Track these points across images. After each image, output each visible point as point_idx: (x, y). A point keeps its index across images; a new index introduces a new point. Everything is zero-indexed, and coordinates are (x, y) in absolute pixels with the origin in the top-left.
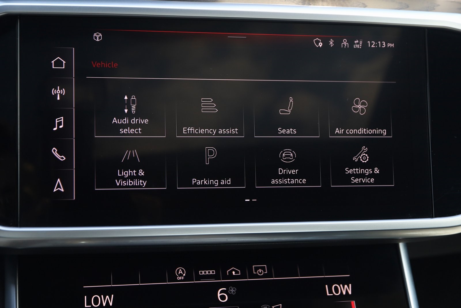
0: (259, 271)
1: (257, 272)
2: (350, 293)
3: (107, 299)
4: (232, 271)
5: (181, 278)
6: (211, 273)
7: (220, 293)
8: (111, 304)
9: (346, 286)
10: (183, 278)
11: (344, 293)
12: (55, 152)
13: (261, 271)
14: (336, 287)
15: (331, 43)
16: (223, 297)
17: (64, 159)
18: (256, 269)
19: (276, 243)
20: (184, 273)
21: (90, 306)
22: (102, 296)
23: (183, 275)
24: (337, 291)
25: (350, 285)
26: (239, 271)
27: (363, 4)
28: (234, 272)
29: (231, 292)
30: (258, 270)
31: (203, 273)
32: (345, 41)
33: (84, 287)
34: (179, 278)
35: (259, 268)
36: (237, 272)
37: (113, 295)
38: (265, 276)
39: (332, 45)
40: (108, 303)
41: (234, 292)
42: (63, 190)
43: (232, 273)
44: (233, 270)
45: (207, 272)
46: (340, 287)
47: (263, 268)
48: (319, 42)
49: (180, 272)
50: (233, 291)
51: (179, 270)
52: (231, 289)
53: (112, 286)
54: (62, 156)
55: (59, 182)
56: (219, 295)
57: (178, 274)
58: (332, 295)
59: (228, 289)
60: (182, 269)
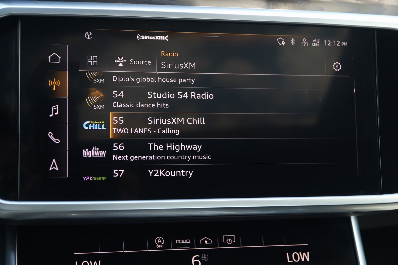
0: (228, 241)
1: (226, 241)
2: (308, 260)
3: (95, 264)
4: (205, 241)
5: (160, 246)
6: (186, 242)
9: (304, 254)
10: (161, 246)
11: (303, 260)
12: (51, 135)
13: (230, 240)
14: (296, 255)
15: (293, 42)
17: (58, 141)
18: (226, 238)
19: (244, 216)
20: (162, 242)
22: (91, 262)
23: (162, 243)
24: (296, 258)
25: (308, 253)
26: (210, 240)
27: (321, 8)
28: (206, 242)
29: (203, 258)
30: (228, 240)
31: (179, 242)
32: (305, 40)
33: (75, 254)
34: (158, 246)
35: (228, 238)
36: (209, 241)
37: (100, 261)
38: (233, 245)
39: (293, 43)
41: (206, 259)
42: (57, 169)
43: (205, 242)
44: (206, 239)
45: (183, 241)
46: (299, 255)
47: (232, 238)
48: (282, 41)
49: (159, 241)
51: (158, 239)
53: (100, 253)
54: (57, 139)
55: (54, 162)
57: (157, 243)
58: (292, 261)
59: (201, 256)
60: (161, 239)
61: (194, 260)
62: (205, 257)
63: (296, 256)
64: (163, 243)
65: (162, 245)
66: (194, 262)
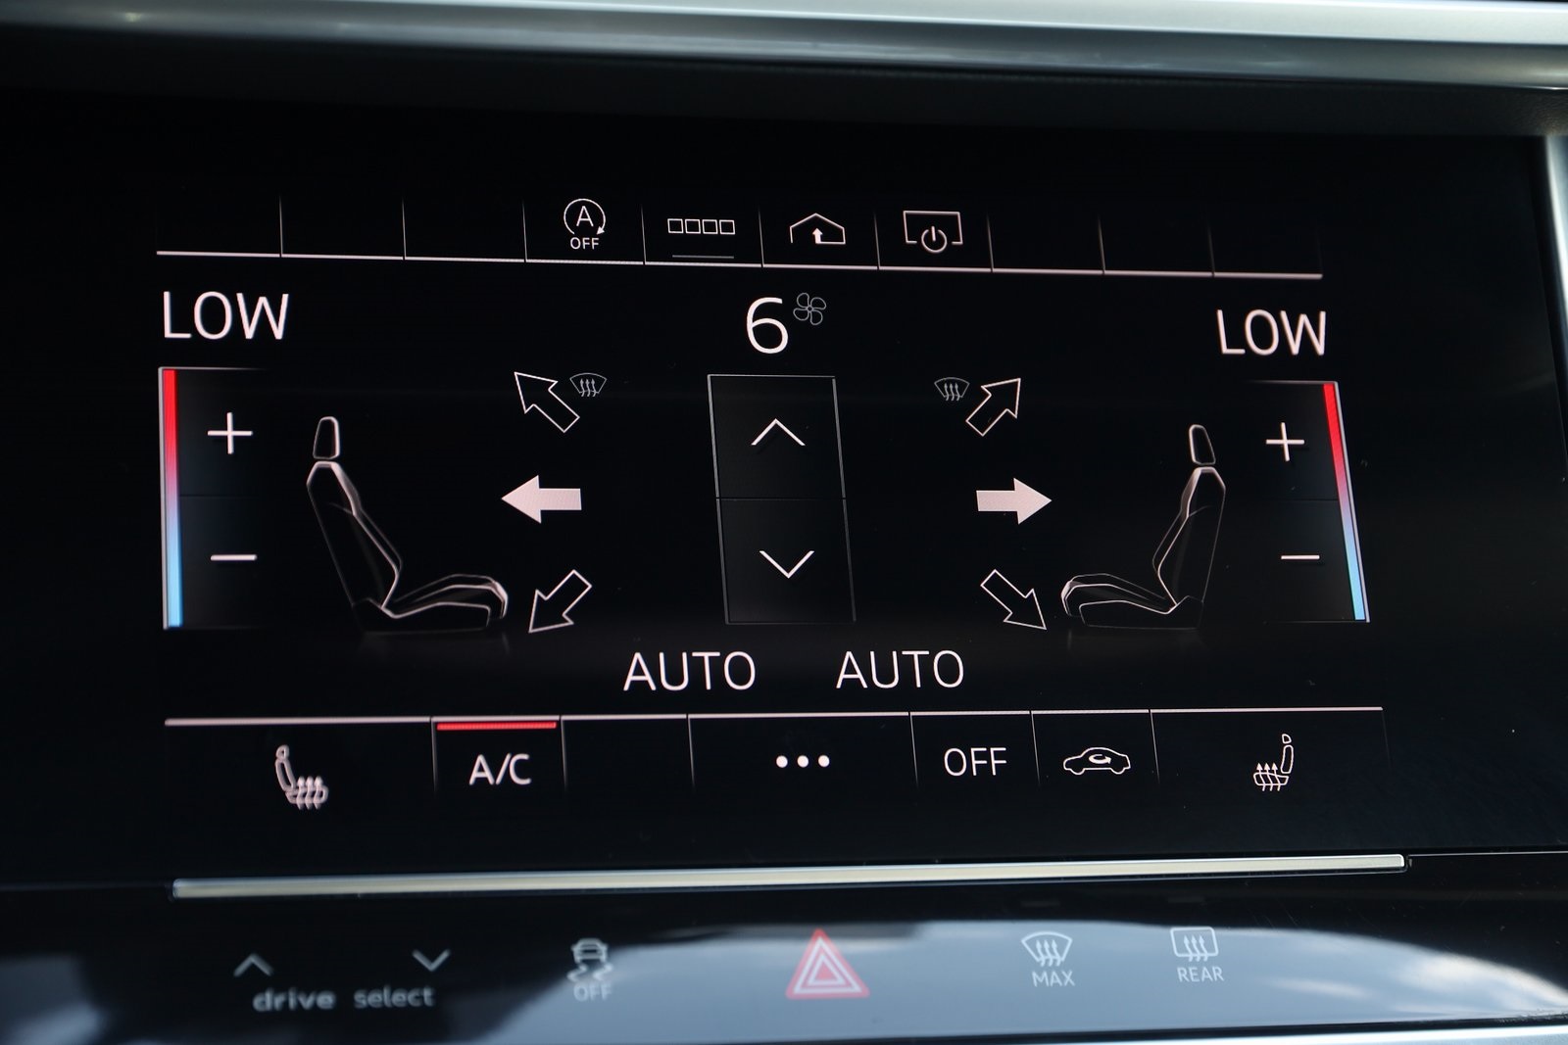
0: (929, 237)
1: (918, 239)
2: (1320, 348)
3: (263, 310)
4: (812, 230)
5: (585, 243)
6: (719, 231)
7: (754, 320)
8: (279, 333)
9: (1304, 320)
10: (594, 244)
11: (1295, 348)
13: (937, 234)
14: (1259, 322)
16: (768, 336)
18: (918, 225)
20: (598, 223)
21: (188, 336)
22: (240, 297)
23: (596, 228)
24: (1263, 339)
25: (1323, 315)
26: (840, 230)
28: (817, 234)
29: (803, 314)
30: (926, 232)
31: (684, 229)
33: (159, 253)
34: (576, 243)
36: (829, 233)
37: (285, 297)
38: (952, 256)
40: (264, 325)
41: (816, 317)
43: (812, 237)
44: (816, 224)
45: (701, 223)
46: (1278, 322)
47: (948, 225)
49: (584, 217)
50: (813, 309)
51: (576, 208)
52: (804, 302)
53: (284, 256)
56: (751, 325)
57: (572, 223)
58: (1242, 351)
59: (789, 303)
60: (591, 208)
61: (757, 316)
62: (810, 309)
63: (1260, 326)
64: (600, 231)
65: (596, 236)
66: (755, 329)
